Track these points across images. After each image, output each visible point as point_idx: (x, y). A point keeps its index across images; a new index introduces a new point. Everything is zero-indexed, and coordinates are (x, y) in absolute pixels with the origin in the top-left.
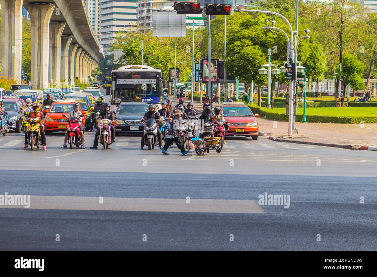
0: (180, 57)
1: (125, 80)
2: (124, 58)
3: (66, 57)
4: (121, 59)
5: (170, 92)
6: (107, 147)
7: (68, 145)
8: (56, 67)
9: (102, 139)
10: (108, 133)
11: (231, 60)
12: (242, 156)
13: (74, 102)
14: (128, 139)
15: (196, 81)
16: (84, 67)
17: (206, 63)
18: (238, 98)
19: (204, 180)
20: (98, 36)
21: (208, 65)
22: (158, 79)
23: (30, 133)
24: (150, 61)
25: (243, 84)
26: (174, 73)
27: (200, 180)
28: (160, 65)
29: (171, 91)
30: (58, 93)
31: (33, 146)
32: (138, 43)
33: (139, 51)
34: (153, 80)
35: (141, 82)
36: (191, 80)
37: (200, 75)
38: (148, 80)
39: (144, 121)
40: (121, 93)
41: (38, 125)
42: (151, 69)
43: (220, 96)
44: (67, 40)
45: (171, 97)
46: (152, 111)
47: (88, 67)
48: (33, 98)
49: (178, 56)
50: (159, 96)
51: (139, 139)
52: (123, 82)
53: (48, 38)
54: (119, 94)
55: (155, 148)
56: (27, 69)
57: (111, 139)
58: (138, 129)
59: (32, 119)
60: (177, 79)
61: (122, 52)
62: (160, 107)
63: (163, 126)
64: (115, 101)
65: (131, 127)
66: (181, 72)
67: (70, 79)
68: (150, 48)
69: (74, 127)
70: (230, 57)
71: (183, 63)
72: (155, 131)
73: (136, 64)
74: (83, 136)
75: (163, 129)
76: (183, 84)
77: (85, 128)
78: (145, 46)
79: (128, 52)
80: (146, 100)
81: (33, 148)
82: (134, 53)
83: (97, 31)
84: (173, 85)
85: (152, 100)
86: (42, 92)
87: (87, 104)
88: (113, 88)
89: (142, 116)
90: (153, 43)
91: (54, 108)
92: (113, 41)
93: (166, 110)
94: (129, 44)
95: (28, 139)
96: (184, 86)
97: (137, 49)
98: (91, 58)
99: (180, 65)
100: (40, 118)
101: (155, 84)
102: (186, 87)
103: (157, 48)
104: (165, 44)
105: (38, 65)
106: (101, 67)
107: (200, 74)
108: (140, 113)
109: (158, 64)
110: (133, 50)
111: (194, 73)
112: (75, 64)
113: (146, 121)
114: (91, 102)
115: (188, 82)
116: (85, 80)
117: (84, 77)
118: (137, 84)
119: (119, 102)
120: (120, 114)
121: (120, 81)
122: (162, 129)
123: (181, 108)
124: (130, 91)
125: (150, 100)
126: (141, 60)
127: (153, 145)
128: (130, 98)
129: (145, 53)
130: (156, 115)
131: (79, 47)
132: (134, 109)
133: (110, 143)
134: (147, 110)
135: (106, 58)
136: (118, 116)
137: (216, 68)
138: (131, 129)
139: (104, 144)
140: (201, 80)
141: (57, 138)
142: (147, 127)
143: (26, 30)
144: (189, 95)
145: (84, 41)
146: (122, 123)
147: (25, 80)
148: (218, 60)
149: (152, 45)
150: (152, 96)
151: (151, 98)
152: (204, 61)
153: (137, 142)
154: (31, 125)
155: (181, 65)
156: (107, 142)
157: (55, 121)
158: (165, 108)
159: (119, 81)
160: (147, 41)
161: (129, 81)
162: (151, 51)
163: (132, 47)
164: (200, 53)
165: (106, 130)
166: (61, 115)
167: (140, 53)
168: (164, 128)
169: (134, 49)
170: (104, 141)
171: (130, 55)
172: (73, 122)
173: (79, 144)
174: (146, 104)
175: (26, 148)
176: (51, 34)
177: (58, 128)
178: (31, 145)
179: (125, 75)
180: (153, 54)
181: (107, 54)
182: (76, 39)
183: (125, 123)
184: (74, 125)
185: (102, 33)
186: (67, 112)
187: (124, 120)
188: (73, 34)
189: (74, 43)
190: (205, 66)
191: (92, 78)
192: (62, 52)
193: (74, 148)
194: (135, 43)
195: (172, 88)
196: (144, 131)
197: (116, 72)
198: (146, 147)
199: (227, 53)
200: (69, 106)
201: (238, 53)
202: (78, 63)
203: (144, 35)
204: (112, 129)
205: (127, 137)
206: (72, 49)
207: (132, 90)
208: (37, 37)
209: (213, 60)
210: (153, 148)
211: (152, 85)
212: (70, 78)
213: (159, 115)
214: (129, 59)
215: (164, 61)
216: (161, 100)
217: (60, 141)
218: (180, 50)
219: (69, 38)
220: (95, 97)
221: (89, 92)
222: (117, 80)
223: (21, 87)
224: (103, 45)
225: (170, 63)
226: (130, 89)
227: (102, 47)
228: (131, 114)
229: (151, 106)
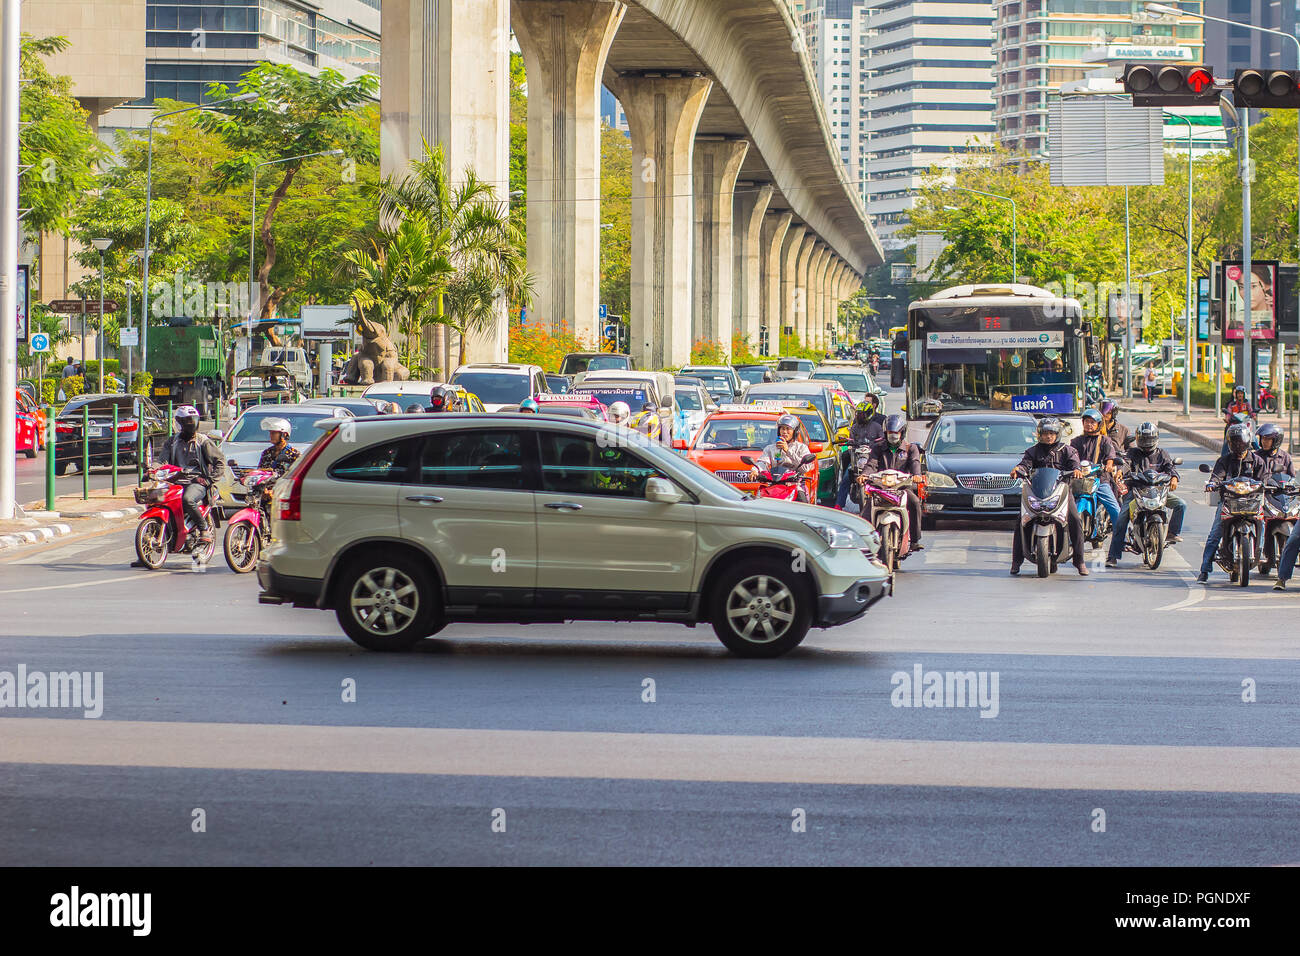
0: (1142, 255)
1: (956, 334)
2: (951, 261)
3: (751, 257)
4: (940, 266)
5: (1111, 376)
6: (895, 566)
8: (718, 293)
14: (966, 538)
15: (1199, 339)
16: (812, 294)
20: (861, 185)
21: (1243, 281)
22: (1069, 331)
24: (1040, 268)
26: (1123, 308)
27: (1216, 678)
29: (1114, 372)
30: (726, 383)
32: (998, 208)
33: (1003, 236)
34: (1052, 334)
35: (1012, 341)
36: (1180, 333)
37: (1213, 318)
38: (1036, 334)
39: (1023, 477)
40: (941, 381)
42: (1044, 296)
43: (1283, 390)
44: (754, 201)
45: (1113, 394)
46: (1051, 442)
47: (828, 293)
49: (1139, 252)
50: (1071, 389)
51: (1005, 540)
52: (950, 341)
53: (690, 192)
54: (934, 383)
55: (1061, 569)
56: (616, 299)
57: (907, 538)
58: (1000, 504)
60: (1133, 332)
61: (945, 239)
62: (1077, 428)
63: (1088, 494)
64: (920, 408)
65: (976, 496)
66: (1149, 308)
67: (767, 334)
68: (1041, 226)
71: (1155, 274)
72: (1061, 513)
73: (990, 279)
75: (1089, 503)
76: (1155, 349)
78: (1024, 219)
79: (966, 239)
80: (1027, 405)
82: (984, 242)
83: (856, 169)
84: (1121, 352)
85: (1049, 405)
86: (670, 378)
87: (826, 417)
88: (916, 364)
89: (1013, 461)
90: (1049, 207)
91: (713, 434)
92: (913, 203)
93: (1100, 438)
96: (1160, 356)
97: (995, 227)
98: (836, 260)
101: (1058, 350)
102: (1166, 359)
103: (1065, 223)
105: (655, 287)
106: (869, 292)
107: (1213, 312)
108: (1006, 449)
110: (982, 231)
111: (1193, 309)
112: (783, 281)
113: (1028, 477)
114: (838, 413)
115: (1173, 343)
116: (817, 336)
117: (812, 325)
118: (995, 351)
119: (935, 411)
120: (937, 452)
121: (938, 341)
124: (974, 372)
125: (1042, 404)
126: (1009, 267)
127: (1054, 558)
128: (973, 397)
129: (1022, 241)
130: (1065, 455)
131: (797, 223)
132: (987, 436)
133: (907, 555)
134: (1031, 440)
135: (890, 262)
136: (931, 459)
137: (1268, 292)
138: (977, 504)
139: (885, 556)
142: (1032, 499)
143: (612, 165)
144: (1176, 385)
145: (812, 200)
146: (947, 482)
147: (613, 338)
149: (1049, 213)
150: (1049, 391)
151: (1045, 398)
153: (996, 548)
156: (894, 550)
158: (1093, 432)
159: (934, 339)
160: (1031, 201)
161: (969, 341)
162: (1043, 235)
163: (980, 222)
164: (1215, 241)
165: (894, 508)
166: (735, 456)
167: (1006, 241)
168: (1091, 500)
169: (987, 228)
170: (883, 547)
171: (972, 249)
172: (778, 480)
174: (1028, 418)
176: (701, 180)
179: (955, 318)
180: (1050, 245)
181: (892, 247)
182: (786, 196)
183: (957, 483)
184: (779, 490)
185: (874, 175)
187: (951, 472)
188: (776, 177)
189: (778, 210)
190: (1231, 284)
191: (841, 331)
192: (738, 239)
194: (988, 207)
195: (1118, 361)
196: (1024, 511)
197: (925, 309)
198: (1028, 566)
200: (762, 426)
202: (791, 277)
203: (1019, 182)
204: (911, 506)
205: (961, 533)
206: (772, 232)
207: (980, 369)
208: (651, 191)
209: (1259, 266)
210: (1054, 569)
211: (1047, 354)
212: (764, 329)
213: (1076, 457)
214: (966, 262)
215: (1089, 269)
216: (1080, 404)
218: (1144, 230)
219: (762, 193)
220: (850, 395)
221: (832, 377)
222: (929, 335)
223: (600, 361)
224: (877, 215)
225: (1110, 275)
226: (974, 367)
227: (875, 224)
228: (977, 450)
229: (1045, 426)
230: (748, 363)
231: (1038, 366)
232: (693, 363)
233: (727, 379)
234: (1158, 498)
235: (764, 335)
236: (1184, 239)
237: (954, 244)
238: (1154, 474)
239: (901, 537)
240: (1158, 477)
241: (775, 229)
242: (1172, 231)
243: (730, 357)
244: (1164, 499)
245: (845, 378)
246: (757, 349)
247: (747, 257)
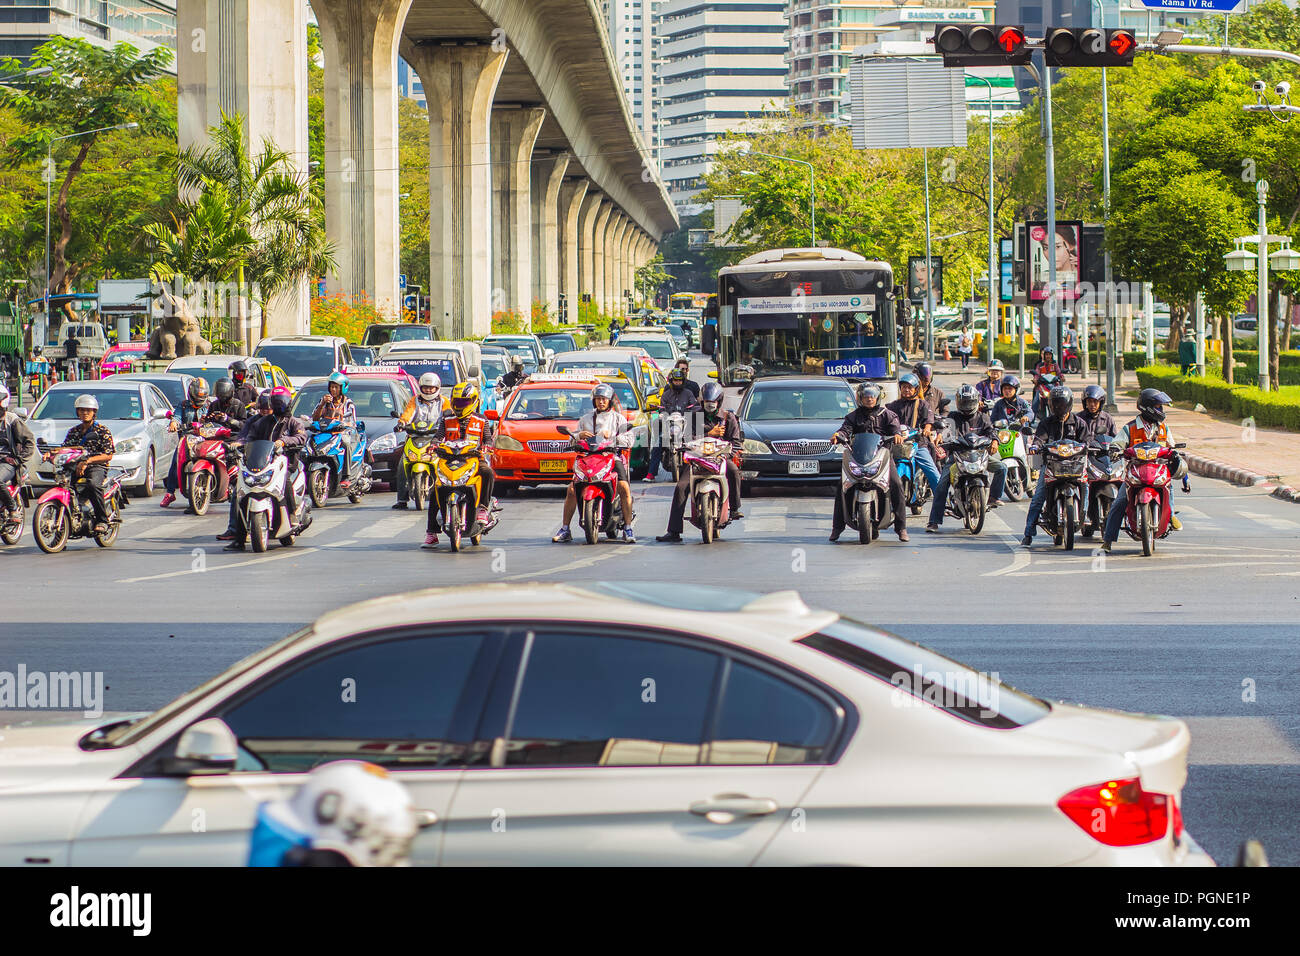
0: (941, 218)
1: (767, 299)
2: (750, 225)
3: (549, 224)
4: (738, 229)
5: (912, 339)
6: (715, 535)
7: (577, 532)
8: (516, 261)
9: (697, 507)
10: (715, 487)
11: (1127, 224)
12: (1189, 558)
13: (592, 382)
14: (782, 506)
15: (1002, 300)
16: (609, 261)
17: (1039, 235)
18: (1152, 356)
19: (1072, 646)
20: (655, 151)
21: (1047, 242)
22: (880, 295)
23: (445, 491)
24: (839, 232)
25: (1166, 307)
26: (923, 272)
27: (1055, 646)
28: (877, 247)
29: (914, 335)
30: (530, 352)
31: (459, 536)
32: (796, 172)
33: (802, 201)
34: (863, 298)
35: (823, 305)
36: (980, 294)
37: (1016, 279)
38: (847, 298)
39: (844, 443)
40: (753, 346)
41: (473, 463)
42: (852, 260)
43: (1087, 350)
44: (551, 168)
45: (914, 356)
46: (872, 406)
47: (624, 260)
48: (448, 368)
49: (937, 214)
50: (883, 353)
51: (826, 507)
52: (761, 307)
53: (488, 160)
54: (745, 348)
55: (883, 536)
56: (416, 268)
57: (727, 506)
58: (815, 471)
59: (452, 445)
60: (934, 295)
61: (743, 204)
63: (906, 458)
64: (732, 374)
65: (791, 462)
66: (949, 270)
67: (566, 302)
68: (840, 190)
69: (596, 470)
70: (1125, 212)
71: (955, 236)
72: (883, 479)
73: (790, 243)
74: (630, 501)
75: (908, 468)
76: (956, 311)
78: (822, 183)
79: (764, 203)
80: (839, 370)
81: (458, 545)
82: (782, 206)
83: (650, 135)
84: (921, 313)
85: (861, 369)
86: (477, 348)
87: (636, 385)
88: (726, 328)
90: (847, 170)
91: (525, 402)
92: (708, 168)
93: (917, 403)
94: (766, 177)
95: (439, 514)
96: (960, 318)
97: (794, 191)
98: (632, 226)
99: (943, 244)
100: (477, 438)
101: (869, 313)
102: (967, 321)
103: (863, 187)
104: (889, 173)
105: (454, 256)
106: (666, 258)
107: (1016, 273)
108: (821, 414)
109: (867, 244)
110: (780, 195)
111: (994, 270)
112: (580, 249)
113: (849, 442)
114: (646, 380)
115: (973, 305)
116: (614, 304)
117: (609, 292)
118: (807, 315)
119: (747, 377)
120: (752, 418)
121: (749, 306)
122: (903, 470)
124: (784, 337)
125: (855, 369)
126: (808, 231)
127: (875, 525)
128: (784, 362)
129: (821, 205)
130: (885, 419)
131: (594, 190)
132: (801, 401)
133: (726, 524)
135: (685, 229)
136: (746, 426)
137: (1073, 252)
138: (792, 471)
139: (705, 525)
140: (1024, 294)
141: (538, 507)
142: (853, 465)
143: (408, 136)
145: (608, 167)
146: (761, 449)
147: (413, 308)
148: (1079, 224)
149: (847, 176)
150: (861, 355)
151: (857, 362)
152: (1032, 228)
153: (815, 515)
154: (449, 463)
155: (946, 243)
156: (714, 519)
157: (526, 449)
158: (912, 397)
159: (745, 304)
160: (829, 164)
161: (781, 306)
162: (840, 199)
163: (777, 186)
164: (1013, 202)
165: (713, 477)
166: (551, 426)
167: (804, 205)
168: (909, 464)
169: (785, 192)
170: (703, 516)
171: (770, 213)
172: (595, 450)
173: (618, 528)
174: (842, 383)
175: (432, 547)
176: (498, 148)
177: (538, 471)
178: (451, 534)
179: (764, 284)
180: (849, 209)
181: (686, 213)
182: (583, 163)
183: (772, 449)
184: (597, 460)
185: (667, 141)
186: (569, 417)
187: (765, 439)
188: (573, 145)
189: (575, 177)
190: (1035, 245)
191: (638, 297)
192: (536, 208)
193: (601, 541)
194: (786, 171)
196: (845, 478)
197: (735, 275)
198: (850, 533)
199: (1113, 200)
200: (573, 395)
201: (1152, 199)
202: (588, 244)
203: (814, 144)
204: (730, 474)
205: (778, 501)
206: (569, 199)
207: (791, 333)
208: (448, 160)
209: (1061, 225)
210: (875, 535)
211: (858, 317)
212: (563, 297)
213: (896, 422)
214: (765, 226)
215: (887, 232)
216: (893, 368)
217: (546, 518)
218: (943, 191)
219: (559, 160)
220: (657, 362)
221: (635, 344)
222: (740, 300)
223: (404, 332)
224: (672, 181)
225: (909, 238)
226: (784, 333)
227: (670, 189)
228: (791, 416)
229: (866, 389)
230: (547, 331)
231: (848, 330)
232: (493, 333)
233: (531, 348)
234: (979, 462)
235: (562, 303)
236: (984, 200)
237: (752, 208)
238: (975, 438)
239: (720, 505)
240: (979, 440)
241: (572, 196)
242: (972, 193)
243: (530, 325)
244: (986, 463)
245: (649, 345)
246: (557, 316)
247: (545, 226)
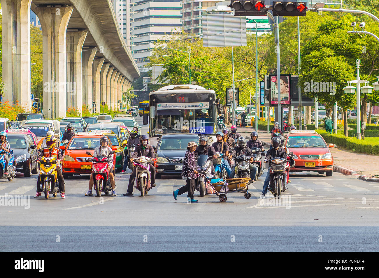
0: (239, 73)
1: (168, 104)
2: (166, 76)
3: (89, 75)
4: (161, 77)
5: (228, 119)
6: (146, 193)
7: (94, 192)
9: (139, 182)
10: (146, 175)
11: (307, 76)
12: (324, 202)
13: (101, 135)
14: (173, 182)
15: (261, 105)
16: (112, 89)
17: (274, 79)
18: (317, 126)
19: (275, 234)
20: (131, 47)
21: (277, 82)
22: (211, 102)
23: (43, 176)
24: (200, 78)
25: (324, 107)
26: (232, 93)
27: (269, 234)
28: (214, 84)
30: (80, 124)
31: (48, 193)
32: (183, 55)
33: (186, 66)
34: (204, 103)
35: (189, 106)
36: (254, 102)
37: (266, 97)
38: (198, 104)
40: (162, 122)
41: (54, 166)
42: (201, 89)
43: (293, 123)
44: (90, 54)
45: (228, 126)
46: (205, 145)
47: (119, 89)
49: (237, 72)
50: (212, 124)
52: (166, 107)
53: (65, 51)
54: (160, 123)
56: (37, 92)
57: (150, 182)
59: (46, 159)
60: (236, 102)
61: (163, 67)
62: (215, 139)
63: (219, 164)
64: (154, 132)
65: (176, 166)
66: (242, 93)
67: (95, 105)
68: (200, 62)
69: (101, 168)
70: (306, 71)
71: (244, 80)
72: (209, 172)
73: (181, 83)
74: (113, 179)
75: (220, 168)
76: (244, 109)
77: (116, 168)
78: (193, 59)
79: (171, 67)
81: (48, 197)
82: (178, 68)
83: (129, 41)
84: (231, 110)
86: (58, 122)
87: (118, 137)
88: (152, 115)
90: (203, 55)
91: (75, 143)
92: (151, 54)
93: (223, 143)
94: (172, 57)
95: (41, 185)
96: (246, 111)
97: (182, 63)
98: (121, 76)
99: (240, 83)
100: (56, 156)
101: (207, 109)
102: (248, 112)
103: (209, 61)
104: (219, 56)
106: (135, 88)
107: (266, 94)
109: (211, 83)
110: (177, 64)
111: (258, 93)
112: (101, 84)
113: (196, 158)
114: (123, 135)
115: (251, 106)
116: (115, 105)
117: (113, 101)
118: (183, 110)
119: (160, 134)
120: (161, 149)
121: (161, 107)
122: (218, 169)
123: (242, 140)
126: (188, 78)
129: (193, 68)
130: (210, 150)
132: (180, 143)
133: (150, 189)
135: (142, 77)
136: (159, 152)
137: (287, 86)
138: (177, 169)
139: (142, 189)
140: (268, 102)
141: (80, 183)
142: (198, 167)
143: (35, 41)
144: (252, 122)
145: (112, 53)
146: (165, 161)
147: (36, 107)
148: (289, 76)
149: (203, 57)
152: (271, 77)
154: (45, 166)
155: (241, 83)
156: (145, 187)
157: (76, 161)
158: (220, 141)
159: (159, 106)
160: (196, 52)
161: (173, 106)
162: (200, 66)
163: (176, 61)
164: (266, 67)
165: (144, 171)
166: (84, 152)
167: (187, 68)
168: (220, 167)
169: (179, 63)
170: (141, 186)
171: (174, 71)
172: (100, 161)
173: (109, 190)
174: (196, 136)
175: (38, 197)
176: (69, 46)
177: (80, 169)
178: (45, 193)
179: (167, 98)
180: (203, 70)
181: (143, 71)
182: (102, 52)
183: (169, 161)
184: (101, 165)
185: (136, 43)
186: (92, 149)
187: (166, 157)
188: (98, 45)
189: (99, 57)
190: (273, 83)
191: (124, 103)
192: (84, 69)
193: (102, 196)
194: (179, 55)
195: (230, 113)
197: (156, 95)
199: (302, 67)
200: (94, 140)
201: (316, 66)
202: (104, 83)
203: (191, 45)
204: (151, 169)
205: (171, 180)
206: (97, 65)
208: (50, 51)
209: (283, 76)
211: (203, 111)
212: (94, 103)
213: (214, 150)
214: (172, 76)
215: (218, 78)
216: (215, 130)
217: (83, 186)
218: (239, 63)
219: (93, 50)
220: (128, 128)
221: (120, 121)
222: (157, 104)
223: (31, 116)
224: (137, 59)
225: (227, 81)
226: (175, 117)
227: (136, 62)
228: (176, 148)
229: (202, 138)
230: (88, 116)
231: (199, 116)
232: (67, 116)
233: (80, 122)
234: (246, 166)
235: (94, 105)
236: (255, 67)
237: (167, 69)
238: (244, 156)
239: (147, 182)
240: (246, 157)
241: (98, 64)
242: (250, 64)
243: (81, 114)
244: (248, 166)
245: (126, 121)
246: (92, 110)
247: (87, 76)
